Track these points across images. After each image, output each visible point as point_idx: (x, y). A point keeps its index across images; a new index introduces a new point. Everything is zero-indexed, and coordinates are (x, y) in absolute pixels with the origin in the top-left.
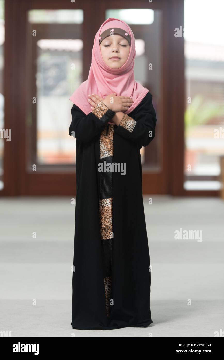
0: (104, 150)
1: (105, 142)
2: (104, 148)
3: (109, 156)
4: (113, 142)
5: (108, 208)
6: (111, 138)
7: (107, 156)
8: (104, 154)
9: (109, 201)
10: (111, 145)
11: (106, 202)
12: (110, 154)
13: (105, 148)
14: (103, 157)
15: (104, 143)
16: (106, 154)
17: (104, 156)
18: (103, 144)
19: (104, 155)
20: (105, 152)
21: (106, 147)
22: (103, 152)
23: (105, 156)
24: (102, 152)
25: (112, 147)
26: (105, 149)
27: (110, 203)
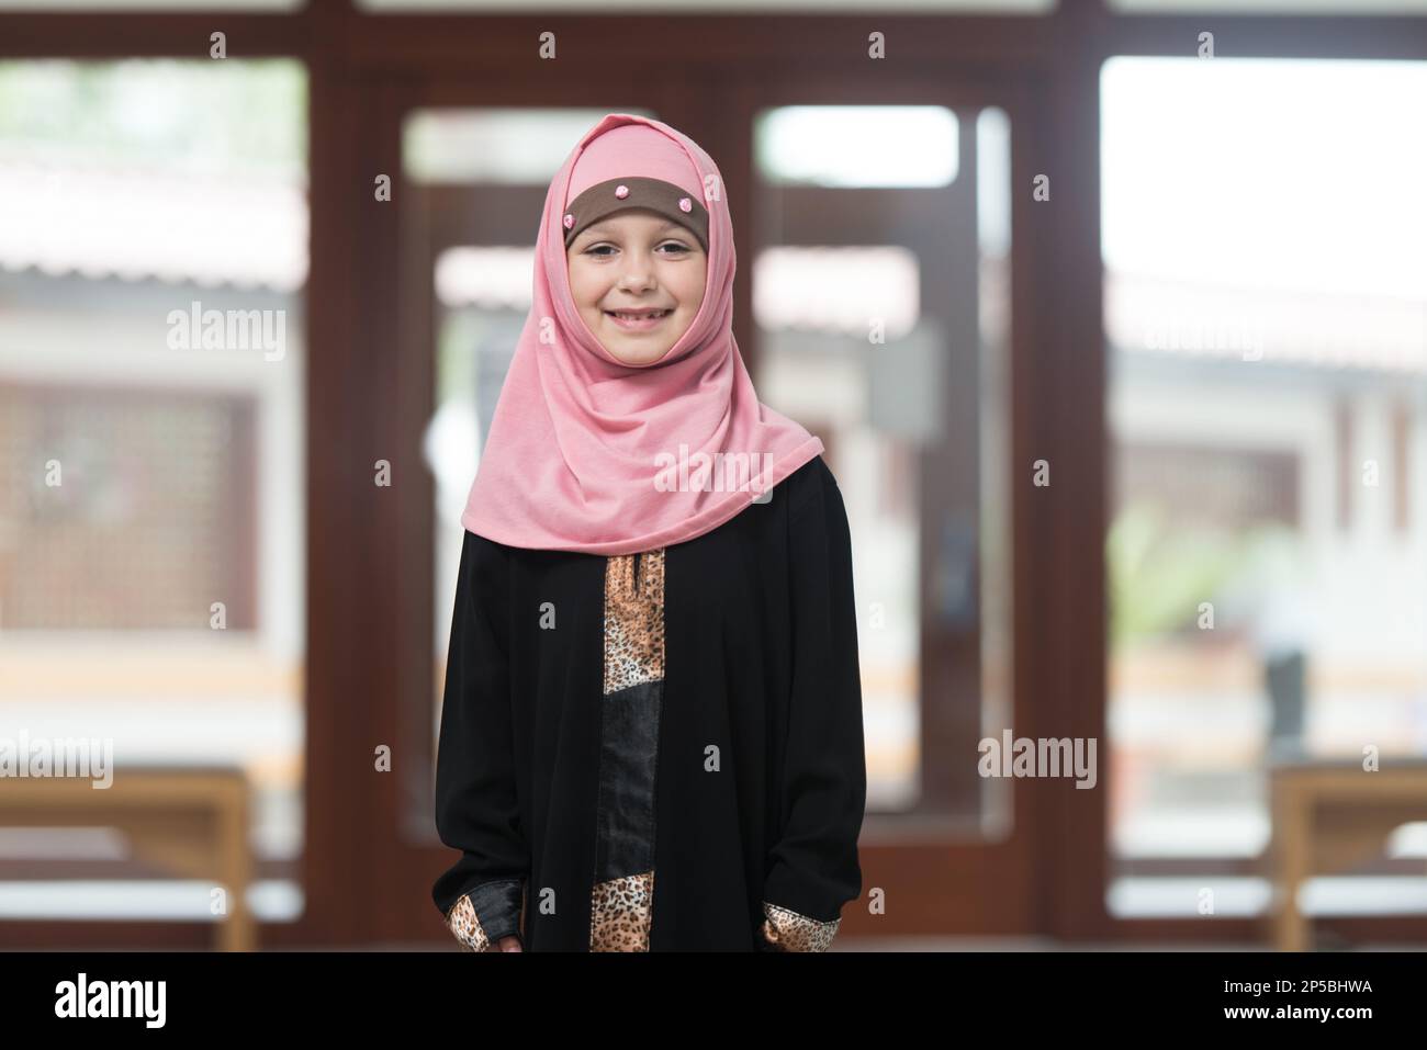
0: (624, 656)
1: (627, 620)
2: (621, 644)
3: (643, 678)
4: (664, 619)
5: (632, 920)
6: (656, 601)
7: (634, 682)
8: (624, 672)
9: (637, 887)
10: (654, 629)
11: (622, 894)
12: (651, 673)
13: (625, 645)
14: (616, 684)
15: (625, 624)
16: (631, 673)
17: (620, 682)
18: (616, 628)
19: (620, 676)
20: (627, 665)
21: (631, 638)
22: (618, 662)
23: (627, 683)
24: (611, 664)
25: (657, 640)
26: (626, 651)
27: (643, 896)
